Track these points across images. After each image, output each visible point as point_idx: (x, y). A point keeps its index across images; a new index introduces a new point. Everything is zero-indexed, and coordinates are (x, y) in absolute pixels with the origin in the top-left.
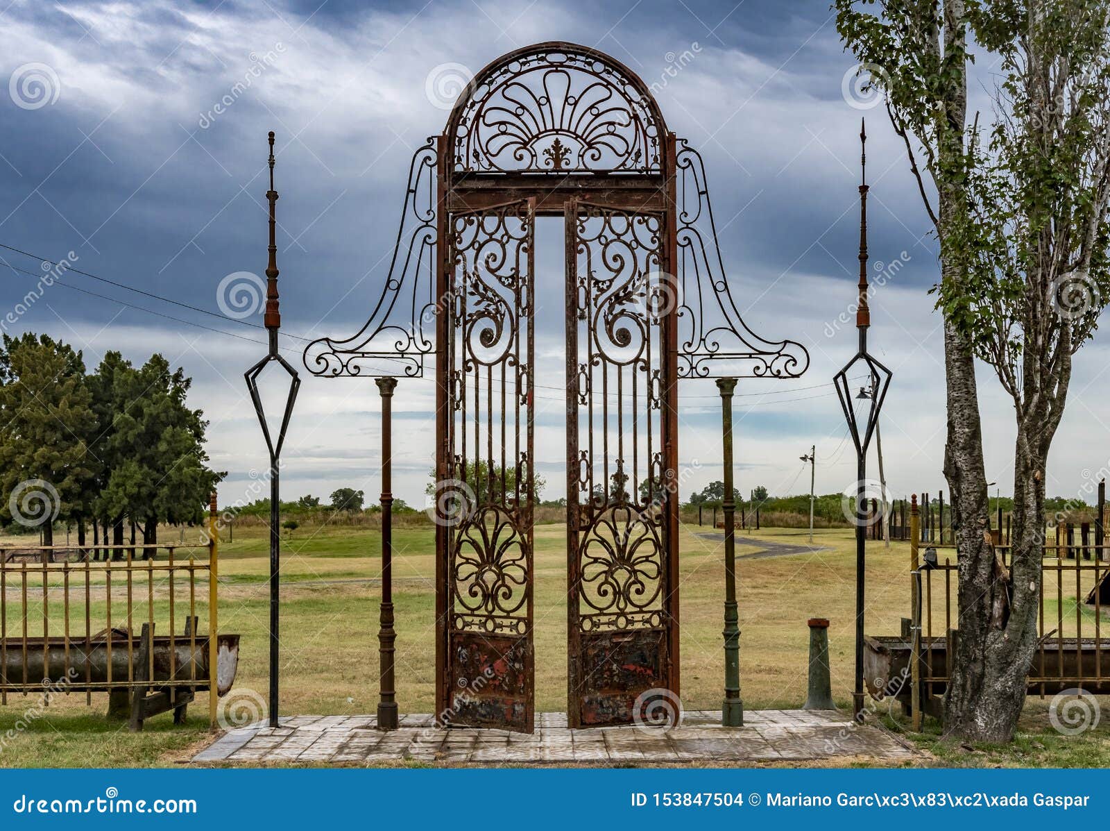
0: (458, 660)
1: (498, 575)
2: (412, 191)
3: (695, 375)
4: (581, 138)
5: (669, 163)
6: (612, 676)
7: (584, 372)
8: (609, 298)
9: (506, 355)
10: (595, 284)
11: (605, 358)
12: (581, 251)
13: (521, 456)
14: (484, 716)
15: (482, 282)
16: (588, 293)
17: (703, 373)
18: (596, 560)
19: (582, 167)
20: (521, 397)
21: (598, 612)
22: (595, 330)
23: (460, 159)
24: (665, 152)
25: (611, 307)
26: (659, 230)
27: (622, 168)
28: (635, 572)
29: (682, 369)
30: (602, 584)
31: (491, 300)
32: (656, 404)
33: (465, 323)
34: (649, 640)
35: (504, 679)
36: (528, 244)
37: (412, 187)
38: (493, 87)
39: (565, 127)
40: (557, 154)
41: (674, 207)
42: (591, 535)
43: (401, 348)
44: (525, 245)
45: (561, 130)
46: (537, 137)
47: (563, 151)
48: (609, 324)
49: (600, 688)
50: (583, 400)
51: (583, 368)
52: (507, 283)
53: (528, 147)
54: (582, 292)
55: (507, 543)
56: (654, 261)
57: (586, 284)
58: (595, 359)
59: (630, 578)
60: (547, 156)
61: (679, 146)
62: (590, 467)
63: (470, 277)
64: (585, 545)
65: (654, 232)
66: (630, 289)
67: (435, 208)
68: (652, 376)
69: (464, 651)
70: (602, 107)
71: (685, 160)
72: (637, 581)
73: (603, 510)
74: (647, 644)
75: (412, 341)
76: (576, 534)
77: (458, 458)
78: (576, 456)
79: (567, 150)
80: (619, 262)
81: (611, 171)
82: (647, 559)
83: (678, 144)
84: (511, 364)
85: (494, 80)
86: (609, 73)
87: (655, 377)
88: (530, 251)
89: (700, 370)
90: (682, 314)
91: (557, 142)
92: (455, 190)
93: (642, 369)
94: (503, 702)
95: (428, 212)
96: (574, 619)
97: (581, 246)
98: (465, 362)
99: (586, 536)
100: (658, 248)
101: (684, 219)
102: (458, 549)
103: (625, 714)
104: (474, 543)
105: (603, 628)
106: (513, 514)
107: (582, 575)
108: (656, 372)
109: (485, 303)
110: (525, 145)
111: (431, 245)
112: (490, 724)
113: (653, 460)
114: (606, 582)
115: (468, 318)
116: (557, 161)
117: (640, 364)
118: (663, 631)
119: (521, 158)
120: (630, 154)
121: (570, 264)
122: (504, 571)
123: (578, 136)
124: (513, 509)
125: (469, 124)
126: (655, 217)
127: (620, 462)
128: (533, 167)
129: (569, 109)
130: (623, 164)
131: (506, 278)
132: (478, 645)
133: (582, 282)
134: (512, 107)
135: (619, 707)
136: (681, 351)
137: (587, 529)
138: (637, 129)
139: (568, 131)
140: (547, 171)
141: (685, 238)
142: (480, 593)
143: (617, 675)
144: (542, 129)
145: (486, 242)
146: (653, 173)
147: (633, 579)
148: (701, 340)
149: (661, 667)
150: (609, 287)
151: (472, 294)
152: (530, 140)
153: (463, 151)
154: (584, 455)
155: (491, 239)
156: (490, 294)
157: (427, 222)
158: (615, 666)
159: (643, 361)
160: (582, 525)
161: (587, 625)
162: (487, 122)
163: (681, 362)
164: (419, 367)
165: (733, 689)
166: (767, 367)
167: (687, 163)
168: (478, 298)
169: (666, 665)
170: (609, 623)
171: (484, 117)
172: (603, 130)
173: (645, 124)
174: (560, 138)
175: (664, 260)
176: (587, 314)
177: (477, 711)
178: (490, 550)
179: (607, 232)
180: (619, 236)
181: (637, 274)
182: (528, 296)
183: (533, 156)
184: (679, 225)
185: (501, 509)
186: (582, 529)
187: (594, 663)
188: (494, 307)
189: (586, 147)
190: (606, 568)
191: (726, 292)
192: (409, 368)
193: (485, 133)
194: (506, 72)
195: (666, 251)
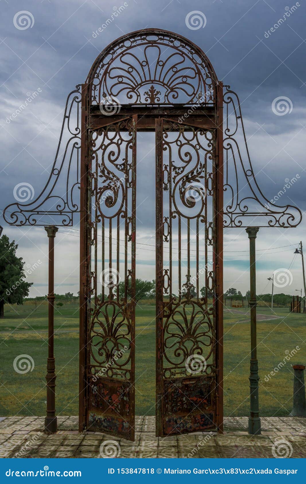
0: (92, 393)
1: (115, 344)
2: (67, 117)
3: (233, 225)
4: (167, 85)
5: (219, 100)
6: (182, 405)
7: (167, 222)
8: (182, 178)
9: (120, 211)
10: (174, 169)
11: (180, 214)
12: (166, 149)
13: (128, 272)
14: (106, 427)
15: (106, 169)
16: (170, 174)
17: (238, 224)
18: (173, 335)
19: (167, 102)
20: (128, 237)
21: (174, 366)
22: (173, 197)
23: (95, 98)
24: (217, 93)
25: (184, 184)
26: (212, 139)
27: (191, 103)
28: (197, 342)
29: (226, 222)
30: (177, 350)
31: (112, 179)
32: (210, 242)
33: (97, 193)
34: (205, 382)
35: (118, 406)
36: (133, 145)
37: (67, 115)
38: (115, 56)
39: (157, 79)
40: (152, 95)
41: (221, 126)
42: (171, 320)
43: (59, 209)
44: (131, 144)
45: (155, 80)
46: (141, 85)
47: (156, 93)
48: (183, 194)
49: (175, 412)
50: (166, 239)
51: (166, 220)
52: (121, 168)
53: (135, 91)
54: (166, 174)
55: (120, 325)
56: (210, 158)
57: (168, 169)
58: (174, 215)
59: (194, 346)
60: (146, 96)
61: (225, 90)
62: (170, 279)
63: (100, 167)
64: (167, 327)
65: (210, 140)
66: (195, 173)
67: (80, 127)
68: (208, 226)
69: (95, 387)
70: (179, 67)
71: (229, 98)
72: (198, 348)
73: (178, 305)
74: (204, 385)
75: (66, 205)
76: (161, 319)
77: (92, 273)
78: (162, 273)
79: (158, 93)
80: (189, 156)
81: (184, 104)
82: (204, 334)
83: (224, 89)
84: (122, 217)
85: (115, 51)
86: (183, 47)
87: (210, 226)
88: (134, 148)
89: (236, 222)
90: (226, 189)
91: (152, 87)
92: (93, 116)
93: (202, 221)
94: (117, 420)
95: (76, 129)
96: (160, 371)
97: (165, 146)
98: (97, 217)
99: (167, 321)
100: (212, 150)
101: (227, 133)
102: (92, 327)
103: (191, 427)
104: (101, 324)
105: (178, 376)
106: (123, 307)
107: (165, 344)
108: (211, 223)
109: (108, 181)
110: (133, 89)
111: (78, 148)
112: (109, 432)
113: (208, 275)
114: (180, 348)
115: (98, 191)
116: (152, 99)
117: (201, 218)
118: (214, 377)
119: (131, 97)
120: (195, 95)
121: (159, 156)
122: (118, 341)
123: (164, 84)
124: (123, 305)
125: (100, 77)
126: (210, 131)
127: (188, 276)
128: (138, 102)
129: (159, 68)
130: (192, 100)
131: (120, 165)
132: (103, 384)
133: (166, 168)
134: (126, 67)
135: (186, 423)
136: (225, 211)
137: (168, 317)
138: (200, 80)
139: (159, 81)
140: (146, 104)
141: (228, 144)
142: (104, 354)
143: (186, 403)
144: (144, 80)
145: (109, 145)
146: (209, 105)
147: (195, 346)
148: (237, 204)
149: (212, 398)
150: (182, 172)
151: (101, 176)
152: (136, 86)
153: (97, 93)
154: (166, 272)
155: (112, 143)
156: (111, 176)
157: (75, 135)
158: (184, 399)
159: (203, 216)
160: (165, 314)
161: (168, 374)
162: (111, 76)
163: (225, 218)
164: (70, 220)
165: (255, 412)
166: (277, 221)
167: (230, 100)
168: (104, 178)
169: (215, 397)
170: (181, 373)
171: (109, 73)
172: (179, 80)
173: (205, 77)
174: (154, 85)
175: (216, 156)
176: (169, 187)
177: (102, 424)
178: (110, 329)
179: (181, 139)
180: (188, 141)
181: (199, 164)
182: (133, 175)
183: (138, 96)
184: (225, 136)
185: (116, 304)
186: (165, 316)
187: (172, 397)
188: (113, 183)
189: (169, 90)
190: (180, 340)
191: (252, 176)
192: (65, 221)
193: (110, 82)
194: (122, 46)
195: (217, 152)
